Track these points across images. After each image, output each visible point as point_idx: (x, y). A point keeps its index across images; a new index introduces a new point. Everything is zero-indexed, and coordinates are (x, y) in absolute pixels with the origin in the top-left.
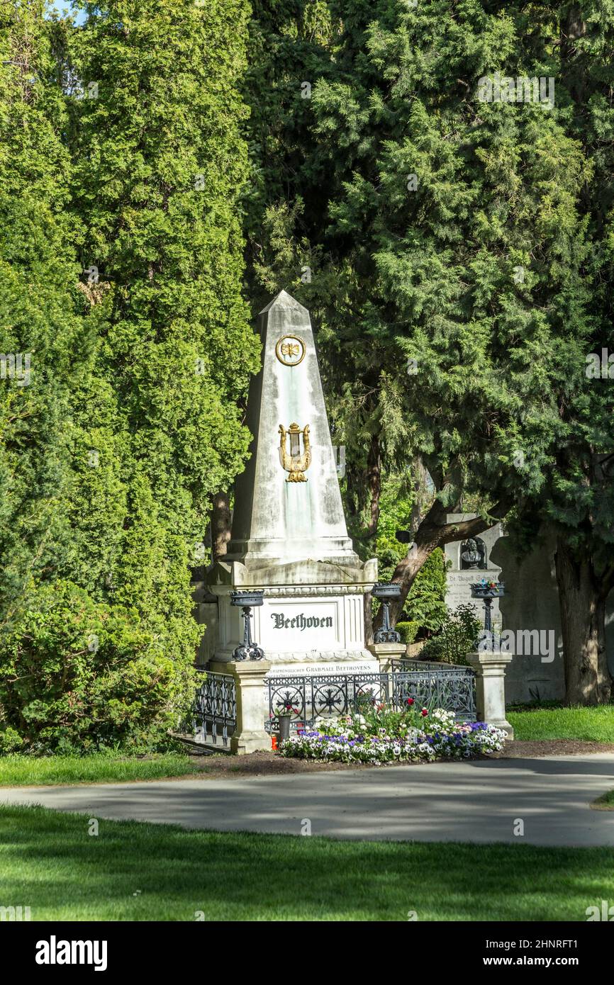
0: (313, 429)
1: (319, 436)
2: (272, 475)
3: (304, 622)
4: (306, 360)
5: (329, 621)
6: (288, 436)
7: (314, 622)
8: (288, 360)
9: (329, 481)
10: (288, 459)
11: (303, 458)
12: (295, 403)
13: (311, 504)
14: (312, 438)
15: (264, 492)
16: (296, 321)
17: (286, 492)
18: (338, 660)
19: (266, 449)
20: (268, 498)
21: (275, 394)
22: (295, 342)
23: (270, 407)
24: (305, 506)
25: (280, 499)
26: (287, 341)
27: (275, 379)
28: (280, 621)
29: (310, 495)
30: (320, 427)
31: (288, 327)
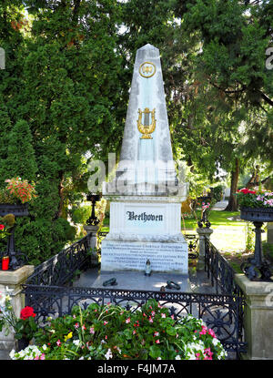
0: (157, 111)
1: (161, 114)
2: (132, 136)
3: (145, 217)
4: (156, 75)
5: (160, 218)
6: (143, 115)
7: (152, 217)
8: (146, 75)
9: (165, 139)
10: (142, 127)
11: (151, 127)
12: (149, 97)
13: (154, 151)
14: (157, 115)
15: (128, 145)
16: (152, 55)
17: (139, 145)
18: (163, 242)
19: (130, 122)
20: (130, 148)
21: (137, 93)
22: (150, 65)
23: (134, 100)
24: (151, 153)
25: (136, 148)
26: (146, 65)
27: (138, 85)
28: (132, 216)
29: (154, 147)
30: (161, 110)
31: (147, 58)
